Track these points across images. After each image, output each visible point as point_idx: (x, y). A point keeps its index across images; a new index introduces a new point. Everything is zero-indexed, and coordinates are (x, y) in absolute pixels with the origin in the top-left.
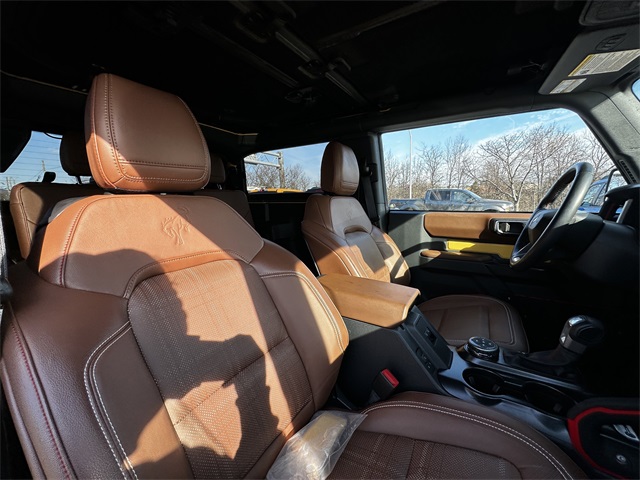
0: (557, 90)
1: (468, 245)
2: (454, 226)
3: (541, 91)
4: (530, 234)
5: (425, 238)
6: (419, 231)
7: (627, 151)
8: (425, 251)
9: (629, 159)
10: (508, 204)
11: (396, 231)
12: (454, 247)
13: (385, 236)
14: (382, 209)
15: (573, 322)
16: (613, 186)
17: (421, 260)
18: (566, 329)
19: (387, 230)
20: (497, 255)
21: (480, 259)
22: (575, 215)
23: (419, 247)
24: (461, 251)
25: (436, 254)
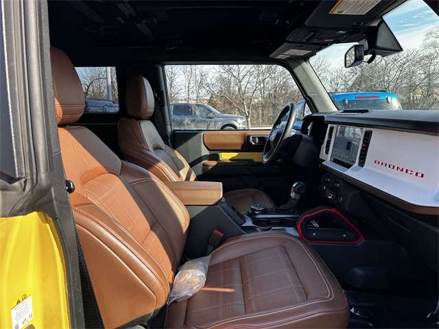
0: (279, 57)
1: (234, 155)
2: (225, 141)
3: (271, 56)
4: (272, 144)
5: (205, 152)
6: (200, 147)
7: (309, 95)
8: (205, 162)
9: (310, 98)
10: (241, 118)
11: (182, 147)
12: (225, 157)
13: (176, 152)
14: (169, 130)
15: (294, 185)
16: (306, 114)
17: (203, 169)
18: (292, 189)
19: (174, 147)
20: (252, 160)
21: (242, 164)
22: (291, 132)
23: (200, 159)
24: (230, 160)
25: (214, 163)
